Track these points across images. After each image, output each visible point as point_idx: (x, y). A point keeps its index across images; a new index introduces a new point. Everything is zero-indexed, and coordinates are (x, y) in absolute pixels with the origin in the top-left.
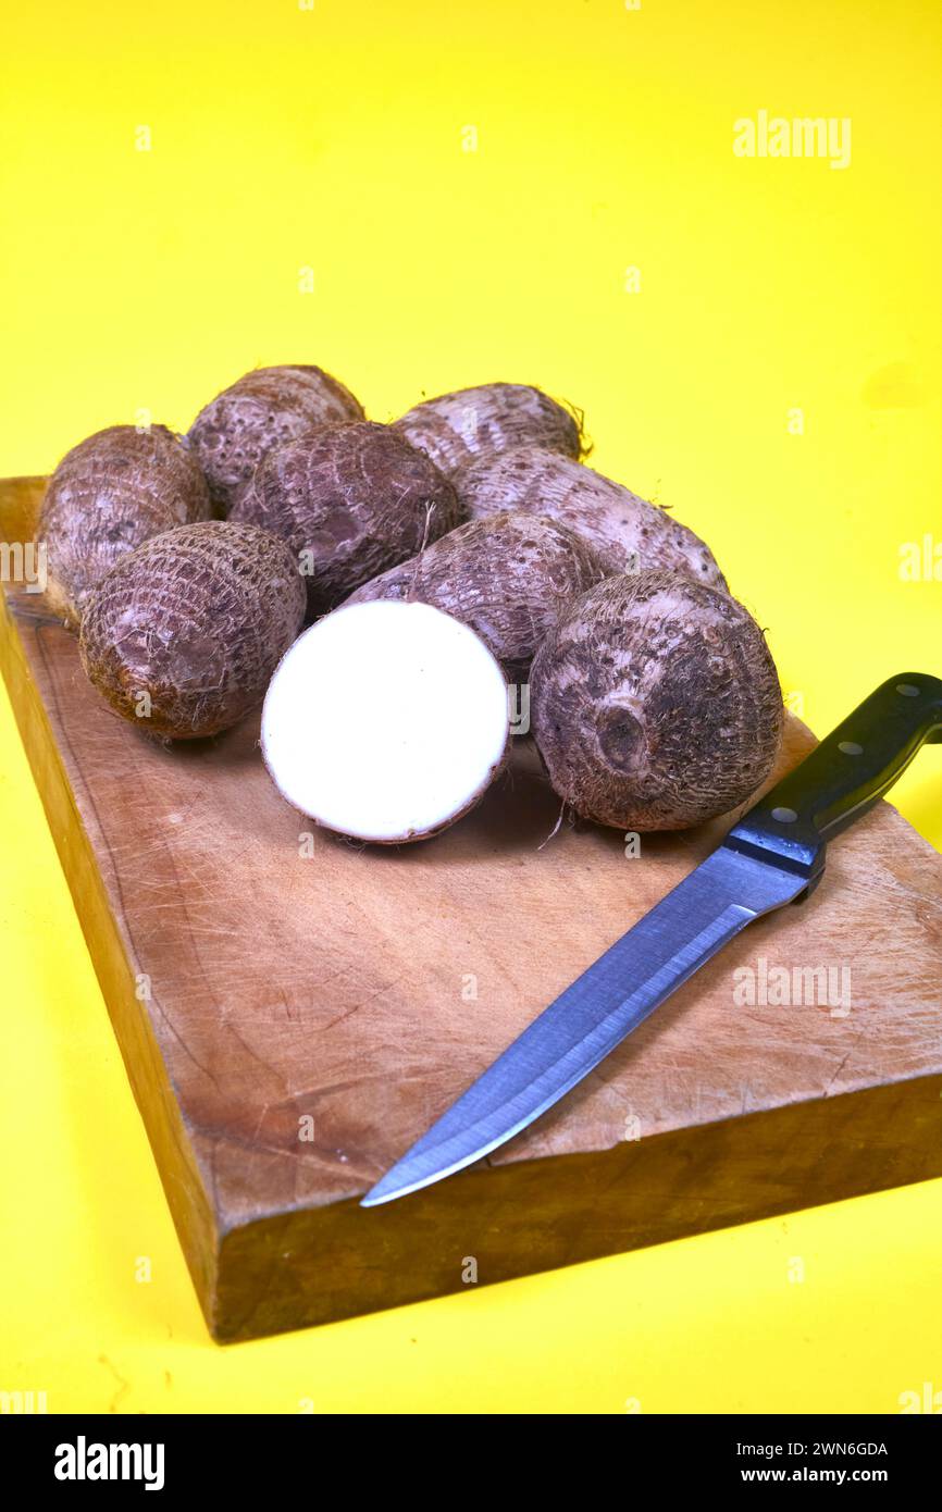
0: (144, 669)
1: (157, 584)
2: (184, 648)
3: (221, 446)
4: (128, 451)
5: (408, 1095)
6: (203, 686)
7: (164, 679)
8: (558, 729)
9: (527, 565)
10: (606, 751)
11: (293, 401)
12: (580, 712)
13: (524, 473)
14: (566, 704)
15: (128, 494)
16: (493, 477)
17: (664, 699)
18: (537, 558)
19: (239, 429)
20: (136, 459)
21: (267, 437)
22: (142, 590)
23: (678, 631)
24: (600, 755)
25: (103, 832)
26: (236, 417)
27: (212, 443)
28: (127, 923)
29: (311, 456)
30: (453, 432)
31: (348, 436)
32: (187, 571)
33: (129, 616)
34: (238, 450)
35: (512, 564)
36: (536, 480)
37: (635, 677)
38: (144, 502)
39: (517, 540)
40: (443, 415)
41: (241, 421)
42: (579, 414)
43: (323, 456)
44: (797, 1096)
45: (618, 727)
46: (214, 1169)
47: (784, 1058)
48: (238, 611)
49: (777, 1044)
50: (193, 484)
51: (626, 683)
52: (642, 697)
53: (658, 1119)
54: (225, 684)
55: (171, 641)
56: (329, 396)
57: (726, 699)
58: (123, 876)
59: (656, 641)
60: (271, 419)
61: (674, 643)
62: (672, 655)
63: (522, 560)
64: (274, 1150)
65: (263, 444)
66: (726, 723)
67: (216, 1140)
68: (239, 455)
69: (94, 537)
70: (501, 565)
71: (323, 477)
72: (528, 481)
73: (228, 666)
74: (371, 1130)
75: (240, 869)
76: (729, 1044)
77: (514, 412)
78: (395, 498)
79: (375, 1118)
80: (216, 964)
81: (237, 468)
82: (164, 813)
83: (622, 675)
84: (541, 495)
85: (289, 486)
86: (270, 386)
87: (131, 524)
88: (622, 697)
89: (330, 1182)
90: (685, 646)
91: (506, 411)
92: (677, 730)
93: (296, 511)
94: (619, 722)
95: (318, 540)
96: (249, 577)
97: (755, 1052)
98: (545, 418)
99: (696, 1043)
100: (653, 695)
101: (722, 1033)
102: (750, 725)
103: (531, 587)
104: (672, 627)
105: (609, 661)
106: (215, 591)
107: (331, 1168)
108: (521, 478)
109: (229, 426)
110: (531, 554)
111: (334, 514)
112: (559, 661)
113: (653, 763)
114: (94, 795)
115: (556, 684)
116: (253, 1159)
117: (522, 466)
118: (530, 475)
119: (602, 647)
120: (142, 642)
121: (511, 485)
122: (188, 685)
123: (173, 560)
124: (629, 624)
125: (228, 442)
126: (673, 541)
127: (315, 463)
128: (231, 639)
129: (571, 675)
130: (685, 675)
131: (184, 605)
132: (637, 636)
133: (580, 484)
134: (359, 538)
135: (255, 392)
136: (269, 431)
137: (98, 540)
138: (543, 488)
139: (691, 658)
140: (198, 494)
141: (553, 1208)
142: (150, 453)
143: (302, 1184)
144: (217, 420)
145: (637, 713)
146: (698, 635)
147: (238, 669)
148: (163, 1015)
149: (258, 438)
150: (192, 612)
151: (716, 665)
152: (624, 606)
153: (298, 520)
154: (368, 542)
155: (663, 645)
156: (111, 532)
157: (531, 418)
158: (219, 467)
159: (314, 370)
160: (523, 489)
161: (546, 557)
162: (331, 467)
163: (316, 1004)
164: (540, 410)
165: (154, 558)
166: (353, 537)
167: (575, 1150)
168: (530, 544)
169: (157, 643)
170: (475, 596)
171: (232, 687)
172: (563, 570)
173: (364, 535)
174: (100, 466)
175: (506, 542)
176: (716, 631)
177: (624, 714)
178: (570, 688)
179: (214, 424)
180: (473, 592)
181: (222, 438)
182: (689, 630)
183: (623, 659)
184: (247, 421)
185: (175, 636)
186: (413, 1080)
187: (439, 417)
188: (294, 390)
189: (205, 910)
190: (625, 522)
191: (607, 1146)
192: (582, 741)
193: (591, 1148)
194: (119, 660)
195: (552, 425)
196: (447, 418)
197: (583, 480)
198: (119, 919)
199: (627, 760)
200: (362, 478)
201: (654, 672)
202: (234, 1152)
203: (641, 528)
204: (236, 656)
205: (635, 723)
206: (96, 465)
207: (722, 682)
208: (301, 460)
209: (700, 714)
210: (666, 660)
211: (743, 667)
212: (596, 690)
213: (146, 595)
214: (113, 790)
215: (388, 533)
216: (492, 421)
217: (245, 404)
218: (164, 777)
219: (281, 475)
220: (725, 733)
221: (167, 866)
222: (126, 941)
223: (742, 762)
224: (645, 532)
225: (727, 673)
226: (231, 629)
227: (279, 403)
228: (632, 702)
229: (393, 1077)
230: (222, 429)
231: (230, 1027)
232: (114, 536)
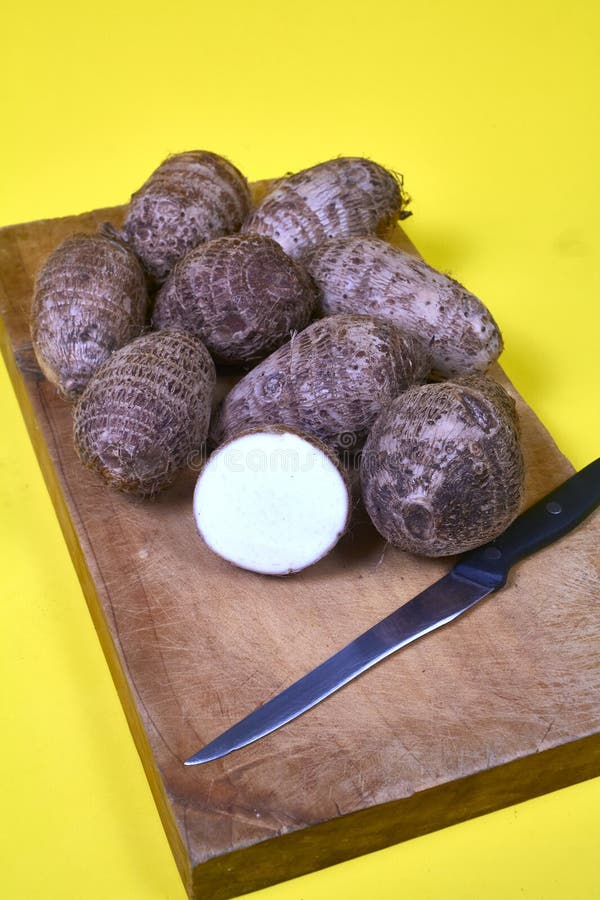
0: (118, 470)
1: (122, 411)
2: (143, 456)
3: (149, 239)
4: (89, 266)
5: (293, 767)
6: (156, 474)
7: (132, 475)
8: (379, 510)
9: (359, 371)
10: (409, 528)
11: (197, 195)
12: (392, 503)
13: (358, 267)
14: (384, 497)
15: (90, 303)
16: (337, 268)
17: (444, 496)
18: (366, 365)
19: (161, 225)
20: (93, 272)
21: (181, 229)
22: (112, 417)
23: (454, 448)
24: (405, 530)
25: (99, 569)
26: (158, 216)
27: (144, 235)
28: (121, 644)
30: (310, 211)
31: (236, 256)
32: (140, 400)
33: (105, 435)
34: (161, 241)
35: (349, 371)
36: (367, 273)
37: (426, 484)
38: (102, 306)
39: (352, 350)
40: (303, 197)
41: (162, 219)
43: (220, 273)
44: (521, 754)
45: (416, 514)
46: (187, 826)
47: (515, 726)
48: (175, 422)
49: (512, 715)
50: (133, 281)
51: (420, 488)
52: (431, 496)
53: (438, 776)
54: (170, 468)
55: (135, 453)
56: (221, 182)
57: (485, 488)
58: (115, 606)
59: (439, 457)
60: (183, 215)
61: (451, 458)
62: (449, 466)
63: (356, 368)
64: (218, 811)
65: (178, 235)
66: (485, 502)
67: (186, 806)
68: (163, 244)
69: (71, 339)
70: (342, 372)
71: (221, 290)
72: (362, 274)
73: (170, 459)
74: (272, 794)
75: (186, 594)
77: (353, 191)
78: (270, 303)
79: (274, 786)
80: (177, 674)
81: (162, 253)
82: (136, 550)
83: (417, 483)
84: (370, 285)
85: (198, 295)
86: (180, 183)
87: (95, 326)
88: (418, 497)
89: (251, 832)
90: (457, 459)
91: (347, 191)
92: (454, 512)
93: (204, 312)
94: (415, 512)
95: (221, 330)
96: (180, 394)
97: (499, 722)
98: (375, 192)
99: (463, 717)
100: (437, 494)
101: (478, 709)
102: (500, 500)
103: (362, 387)
104: (449, 446)
105: (409, 472)
106: (159, 412)
107: (252, 822)
108: (356, 271)
109: (154, 223)
110: (362, 362)
111: (230, 315)
112: (380, 465)
113: (438, 534)
114: (91, 537)
115: (377, 482)
116: (208, 818)
117: (357, 261)
118: (362, 269)
119: (406, 461)
120: (116, 453)
121: (350, 277)
122: (147, 476)
123: (130, 392)
124: (422, 444)
125: (154, 235)
126: (461, 313)
127: (215, 279)
128: (171, 443)
129: (386, 478)
130: (458, 478)
131: (140, 426)
132: (427, 453)
133: (397, 274)
134: (248, 330)
135: (170, 190)
136: (181, 224)
137: (75, 341)
138: (372, 280)
139: (461, 467)
140: (138, 285)
142: (102, 265)
143: (236, 834)
144: (145, 216)
145: (428, 507)
146: (467, 450)
147: (177, 459)
148: (149, 717)
149: (174, 230)
150: (146, 430)
151: (479, 468)
152: (419, 429)
153: (206, 319)
154: (253, 334)
155: (444, 459)
156: (81, 335)
157: (365, 194)
158: (149, 253)
159: (208, 158)
160: (358, 281)
161: (373, 364)
162: (226, 283)
163: (238, 703)
164: (371, 186)
165: (118, 389)
166: (244, 330)
167: (390, 799)
168: (361, 354)
169: (125, 455)
170: (326, 394)
171: (174, 469)
172: (384, 370)
173: (251, 329)
174: (71, 281)
175: (345, 353)
176: (478, 444)
177: (419, 507)
178: (385, 487)
179: (144, 221)
180: (324, 391)
181: (150, 232)
182: (461, 447)
183: (418, 471)
184: (166, 218)
185: (136, 449)
186: (296, 756)
187: (300, 199)
188: (196, 184)
189: (167, 631)
190: (428, 303)
191: (408, 795)
192: (394, 521)
193: (399, 797)
194: (102, 464)
196: (305, 199)
197: (399, 271)
198: (116, 641)
199: (422, 532)
200: (247, 290)
201: (438, 479)
202: (196, 813)
203: (439, 306)
204: (176, 451)
205: (427, 512)
206: (67, 280)
207: (483, 478)
208: (206, 275)
209: (468, 499)
210: (446, 470)
211: (496, 465)
212: (403, 492)
213: (115, 420)
214: (102, 533)
215: (267, 326)
216: (337, 200)
217: (163, 203)
219: (193, 286)
220: (483, 508)
221: (141, 596)
222: (122, 659)
223: (496, 522)
224: (442, 309)
225: (485, 471)
226: (171, 436)
227: (187, 198)
228: (424, 500)
229: (284, 755)
230: (149, 224)
231: (188, 722)
232: (85, 337)
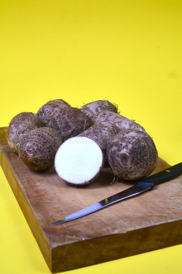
0: (32, 155)
1: (33, 138)
2: (39, 150)
3: (43, 116)
4: (25, 117)
5: (86, 226)
6: (43, 157)
7: (36, 156)
8: (112, 159)
9: (105, 131)
10: (122, 162)
11: (57, 106)
12: (116, 155)
13: (105, 115)
14: (114, 154)
15: (25, 125)
16: (99, 117)
17: (132, 151)
18: (107, 129)
19: (47, 112)
20: (27, 118)
21: (53, 113)
22: (30, 139)
23: (134, 138)
24: (121, 163)
25: (24, 187)
26: (46, 110)
27: (42, 115)
28: (30, 201)
29: (61, 114)
30: (90, 110)
31: (69, 110)
32: (39, 135)
33: (28, 144)
34: (47, 116)
35: (102, 131)
36: (107, 117)
37: (126, 147)
38: (29, 126)
39: (103, 126)
40: (88, 107)
41: (47, 110)
42: (117, 105)
43: (64, 114)
44: (162, 222)
45: (124, 157)
46: (50, 239)
47: (160, 217)
48: (49, 143)
49: (158, 214)
50: (38, 123)
51: (125, 148)
52: (128, 151)
53: (135, 227)
54: (47, 157)
55: (37, 149)
56: (65, 105)
57: (145, 151)
58: (28, 194)
59: (130, 140)
60: (53, 109)
61: (134, 141)
62: (133, 143)
63: (104, 130)
64: (61, 235)
65: (52, 115)
66: (146, 156)
67: (50, 234)
68: (47, 117)
69: (19, 133)
70: (100, 131)
71: (64, 118)
72: (106, 117)
73: (48, 154)
74: (79, 231)
75: (52, 191)
76: (149, 215)
77: (103, 105)
78: (78, 121)
79: (79, 229)
80: (48, 207)
81: (47, 120)
82: (36, 183)
83: (124, 147)
84: (109, 119)
85: (57, 120)
86: (53, 103)
87: (26, 130)
88: (124, 151)
89: (72, 240)
90: (136, 141)
91: (101, 105)
92: (136, 157)
93: (59, 125)
94: (124, 156)
95: (64, 131)
96: (51, 136)
97: (154, 216)
98: (109, 106)
100: (130, 150)
101: (148, 213)
102: (150, 156)
103: (107, 135)
104: (133, 138)
105: (121, 145)
106: (45, 139)
107: (72, 237)
108: (104, 116)
109: (45, 111)
110: (106, 129)
111: (67, 125)
112: (112, 146)
113: (131, 164)
114: (22, 181)
115: (112, 150)
116: (57, 237)
117: (104, 114)
118: (106, 116)
119: (120, 142)
120: (31, 149)
121: (102, 118)
122: (40, 157)
123: (36, 134)
124: (125, 138)
125: (45, 115)
126: (136, 127)
127: (62, 116)
128: (48, 148)
129: (114, 148)
130: (136, 146)
131: (39, 142)
132: (126, 140)
133: (116, 117)
134: (72, 130)
135: (50, 105)
136: (53, 112)
137: (20, 133)
138: (109, 118)
139: (137, 143)
140: (39, 124)
141: (116, 246)
142: (29, 117)
143: (66, 240)
144: (42, 110)
145: (127, 154)
146: (139, 139)
147: (50, 154)
148: (38, 216)
149: (51, 113)
150: (40, 143)
151: (143, 144)
152: (124, 135)
153: (60, 127)
154: (74, 130)
155: (132, 141)
156: (22, 132)
157: (106, 106)
158: (43, 120)
159: (61, 100)
160: (105, 119)
161: (110, 129)
162: (66, 116)
163: (68, 212)
164: (108, 105)
165: (32, 134)
166: (71, 130)
167: (119, 233)
168: (106, 127)
169: (34, 149)
170: (96, 138)
171: (49, 158)
172: (113, 131)
173: (73, 129)
174: (20, 119)
175: (101, 127)
176: (142, 138)
177: (125, 154)
178: (114, 151)
179: (42, 111)
180: (95, 137)
181: (44, 114)
182: (137, 138)
183: (124, 144)
184: (48, 110)
185: (37, 148)
186: (87, 223)
187: (88, 108)
188: (57, 104)
189: (45, 198)
190: (126, 123)
191: (125, 232)
192: (117, 161)
193: (122, 233)
194: (27, 153)
195: (111, 108)
196: (89, 107)
197: (117, 116)
198: (29, 201)
199: (126, 164)
200: (72, 118)
201: (130, 146)
202: (53, 236)
203: (129, 124)
204: (49, 151)
205: (127, 156)
206: (19, 119)
207: (144, 148)
208: (60, 115)
209: (140, 154)
210: (133, 144)
211: (148, 145)
212: (119, 150)
213: (31, 140)
214: (26, 180)
215: (78, 128)
216: (98, 107)
217: (48, 107)
218: (36, 177)
219: (56, 119)
220: (145, 158)
221: (37, 192)
222: (30, 204)
223: (149, 163)
224: (130, 125)
225: (145, 146)
226: (48, 146)
227: (54, 106)
228: (126, 152)
229: (83, 223)
230: (44, 112)
231: (51, 217)
232: (23, 133)
